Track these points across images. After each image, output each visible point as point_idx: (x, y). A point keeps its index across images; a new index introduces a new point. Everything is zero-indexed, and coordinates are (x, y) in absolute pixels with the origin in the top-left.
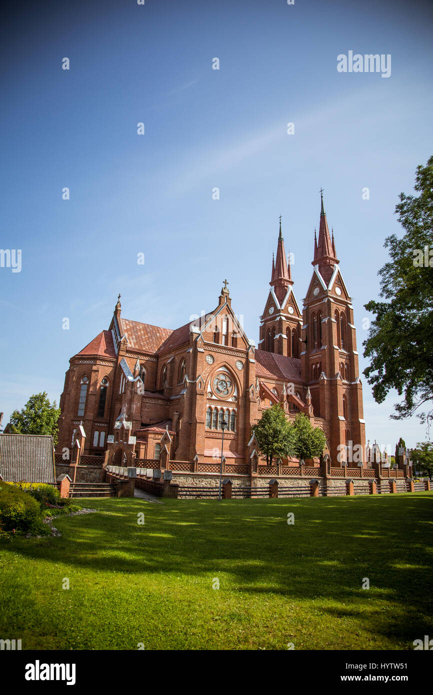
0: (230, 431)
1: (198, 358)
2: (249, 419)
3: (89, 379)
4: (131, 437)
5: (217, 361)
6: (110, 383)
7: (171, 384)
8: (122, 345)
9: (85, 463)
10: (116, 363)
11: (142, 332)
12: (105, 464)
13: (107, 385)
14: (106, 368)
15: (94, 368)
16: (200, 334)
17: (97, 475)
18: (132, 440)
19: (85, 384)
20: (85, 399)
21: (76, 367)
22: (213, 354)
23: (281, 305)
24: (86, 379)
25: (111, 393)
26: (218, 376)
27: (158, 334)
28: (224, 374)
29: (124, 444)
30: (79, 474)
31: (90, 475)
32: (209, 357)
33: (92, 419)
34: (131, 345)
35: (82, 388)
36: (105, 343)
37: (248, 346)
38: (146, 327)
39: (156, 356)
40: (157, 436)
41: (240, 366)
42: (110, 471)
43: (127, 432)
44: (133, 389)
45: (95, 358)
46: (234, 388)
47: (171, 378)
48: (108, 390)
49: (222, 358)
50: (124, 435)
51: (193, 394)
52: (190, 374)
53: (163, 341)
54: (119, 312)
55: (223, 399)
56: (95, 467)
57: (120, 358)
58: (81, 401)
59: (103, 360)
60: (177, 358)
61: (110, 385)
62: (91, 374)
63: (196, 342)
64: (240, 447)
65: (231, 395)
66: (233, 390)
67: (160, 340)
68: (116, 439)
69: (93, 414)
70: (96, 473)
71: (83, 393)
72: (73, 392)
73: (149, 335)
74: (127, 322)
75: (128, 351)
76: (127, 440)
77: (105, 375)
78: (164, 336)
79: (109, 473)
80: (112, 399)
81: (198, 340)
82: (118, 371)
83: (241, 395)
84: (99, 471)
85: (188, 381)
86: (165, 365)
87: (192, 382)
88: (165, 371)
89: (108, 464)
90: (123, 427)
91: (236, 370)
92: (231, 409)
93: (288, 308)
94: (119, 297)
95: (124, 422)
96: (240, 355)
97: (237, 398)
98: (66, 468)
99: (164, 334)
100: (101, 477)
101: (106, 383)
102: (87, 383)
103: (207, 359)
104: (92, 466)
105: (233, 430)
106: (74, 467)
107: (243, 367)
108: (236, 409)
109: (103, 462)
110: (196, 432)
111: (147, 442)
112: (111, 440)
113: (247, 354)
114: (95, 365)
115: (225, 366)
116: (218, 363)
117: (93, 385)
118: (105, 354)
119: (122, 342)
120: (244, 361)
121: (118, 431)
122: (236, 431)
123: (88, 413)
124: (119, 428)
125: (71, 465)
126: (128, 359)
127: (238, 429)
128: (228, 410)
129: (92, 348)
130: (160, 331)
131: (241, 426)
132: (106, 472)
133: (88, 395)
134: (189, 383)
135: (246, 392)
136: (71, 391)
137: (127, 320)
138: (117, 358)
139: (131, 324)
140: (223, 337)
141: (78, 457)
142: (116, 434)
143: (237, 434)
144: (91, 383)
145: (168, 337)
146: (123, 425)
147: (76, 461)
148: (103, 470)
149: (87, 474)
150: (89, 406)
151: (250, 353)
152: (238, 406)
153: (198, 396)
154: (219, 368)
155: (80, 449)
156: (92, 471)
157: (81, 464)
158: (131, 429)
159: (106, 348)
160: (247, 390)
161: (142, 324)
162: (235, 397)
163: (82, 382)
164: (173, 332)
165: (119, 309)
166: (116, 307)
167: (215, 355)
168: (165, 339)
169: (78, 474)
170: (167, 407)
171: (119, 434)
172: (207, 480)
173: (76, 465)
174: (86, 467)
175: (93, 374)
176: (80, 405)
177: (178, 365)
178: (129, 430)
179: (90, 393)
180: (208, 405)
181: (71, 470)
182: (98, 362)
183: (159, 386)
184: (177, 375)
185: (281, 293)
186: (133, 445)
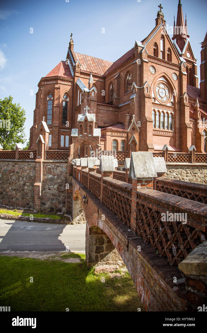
0: (170, 130)
1: (144, 67)
2: (185, 120)
3: (53, 95)
4: (95, 129)
5: (158, 71)
6: (70, 98)
7: (118, 95)
8: (77, 68)
9: (51, 158)
10: (73, 82)
11: (91, 62)
12: (70, 158)
13: (68, 100)
14: (66, 86)
15: (57, 86)
16: (143, 48)
17: (64, 169)
18: (97, 132)
19: (50, 100)
20: (51, 111)
21: (42, 87)
22: (154, 65)
23: (182, 52)
24: (51, 96)
25: (71, 106)
26: (159, 84)
27: (103, 64)
28: (163, 84)
29: (88, 136)
30: (46, 169)
31: (56, 170)
32: (152, 68)
33: (58, 125)
34: (84, 68)
35: (48, 104)
36: (63, 68)
37: (180, 62)
38: (93, 59)
39: (104, 78)
40: (113, 134)
41: (175, 78)
42: (77, 164)
43: (91, 124)
44: (89, 98)
45: (56, 79)
46: (171, 95)
47: (118, 90)
48: (68, 104)
49: (162, 69)
50: (88, 128)
51: (142, 97)
52: (138, 82)
53: (107, 69)
54: (72, 46)
55: (163, 104)
56: (61, 161)
57: (76, 79)
58: (48, 113)
59: (63, 80)
60: (122, 74)
61: (70, 101)
62: (54, 91)
63: (141, 54)
64: (177, 142)
65: (169, 101)
66: (171, 97)
67: (105, 68)
68: (80, 132)
69: (58, 122)
70: (62, 168)
71: (50, 107)
72: (42, 107)
73: (96, 64)
74: (79, 55)
75: (82, 73)
76: (91, 132)
77: (65, 92)
78: (108, 66)
79: (76, 167)
80: (72, 110)
81: (143, 51)
82: (75, 88)
83: (176, 101)
84: (65, 165)
85: (136, 87)
86: (111, 83)
87: (139, 88)
88: (111, 88)
89: (74, 158)
90: (86, 120)
91: (172, 80)
92: (169, 112)
93: (186, 53)
94: (71, 36)
95: (87, 114)
96: (175, 68)
97: (173, 104)
98: (33, 163)
99: (107, 64)
100: (68, 172)
101: (66, 98)
102: (52, 99)
103: (150, 70)
104: (58, 161)
105: (171, 129)
106: (40, 162)
107: (177, 79)
108: (173, 112)
109: (68, 155)
110: (146, 129)
111: (106, 138)
112: (75, 133)
113: (180, 68)
114: (57, 84)
115: (164, 77)
116: (159, 73)
117: (56, 99)
118: (64, 76)
119: (77, 66)
120: (178, 73)
121: (81, 124)
122: (173, 130)
123: (54, 121)
124: (83, 120)
125: (37, 160)
126: (83, 79)
127: (175, 128)
128: (167, 113)
129: (54, 73)
130: (104, 62)
131: (177, 126)
132: (72, 165)
133: (53, 107)
134: (138, 88)
135: (180, 98)
136: (40, 105)
137: (78, 53)
138: (74, 79)
139: (82, 56)
140: (161, 53)
141: (43, 152)
142: (79, 127)
143: (175, 133)
144: (55, 98)
145: (110, 66)
146: (86, 117)
147: (41, 156)
148: (69, 164)
149: (53, 169)
150: (55, 116)
151: (182, 67)
152: (174, 110)
153: (146, 99)
154: (159, 78)
155: (45, 144)
156: (58, 165)
157: (47, 159)
158: (95, 121)
159: (64, 72)
160: (181, 97)
161: (90, 57)
162: (172, 102)
163: (48, 99)
164: (113, 64)
165: (72, 44)
166: (70, 43)
167: (157, 67)
168: (109, 68)
169: (44, 169)
170: (117, 113)
171: (83, 127)
172: (177, 170)
173: (42, 160)
174: (52, 161)
175: (56, 91)
176: (48, 116)
177: (123, 79)
178: (92, 122)
179: (55, 105)
180: (153, 109)
181: (38, 165)
182: (59, 82)
183: (107, 100)
184: (123, 87)
185: (181, 43)
186: (98, 137)
